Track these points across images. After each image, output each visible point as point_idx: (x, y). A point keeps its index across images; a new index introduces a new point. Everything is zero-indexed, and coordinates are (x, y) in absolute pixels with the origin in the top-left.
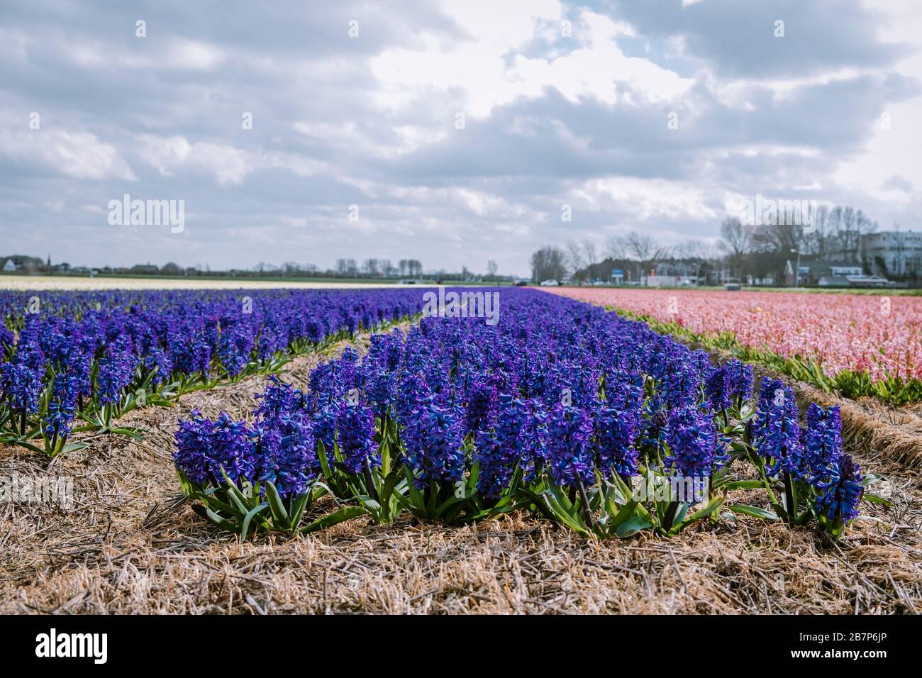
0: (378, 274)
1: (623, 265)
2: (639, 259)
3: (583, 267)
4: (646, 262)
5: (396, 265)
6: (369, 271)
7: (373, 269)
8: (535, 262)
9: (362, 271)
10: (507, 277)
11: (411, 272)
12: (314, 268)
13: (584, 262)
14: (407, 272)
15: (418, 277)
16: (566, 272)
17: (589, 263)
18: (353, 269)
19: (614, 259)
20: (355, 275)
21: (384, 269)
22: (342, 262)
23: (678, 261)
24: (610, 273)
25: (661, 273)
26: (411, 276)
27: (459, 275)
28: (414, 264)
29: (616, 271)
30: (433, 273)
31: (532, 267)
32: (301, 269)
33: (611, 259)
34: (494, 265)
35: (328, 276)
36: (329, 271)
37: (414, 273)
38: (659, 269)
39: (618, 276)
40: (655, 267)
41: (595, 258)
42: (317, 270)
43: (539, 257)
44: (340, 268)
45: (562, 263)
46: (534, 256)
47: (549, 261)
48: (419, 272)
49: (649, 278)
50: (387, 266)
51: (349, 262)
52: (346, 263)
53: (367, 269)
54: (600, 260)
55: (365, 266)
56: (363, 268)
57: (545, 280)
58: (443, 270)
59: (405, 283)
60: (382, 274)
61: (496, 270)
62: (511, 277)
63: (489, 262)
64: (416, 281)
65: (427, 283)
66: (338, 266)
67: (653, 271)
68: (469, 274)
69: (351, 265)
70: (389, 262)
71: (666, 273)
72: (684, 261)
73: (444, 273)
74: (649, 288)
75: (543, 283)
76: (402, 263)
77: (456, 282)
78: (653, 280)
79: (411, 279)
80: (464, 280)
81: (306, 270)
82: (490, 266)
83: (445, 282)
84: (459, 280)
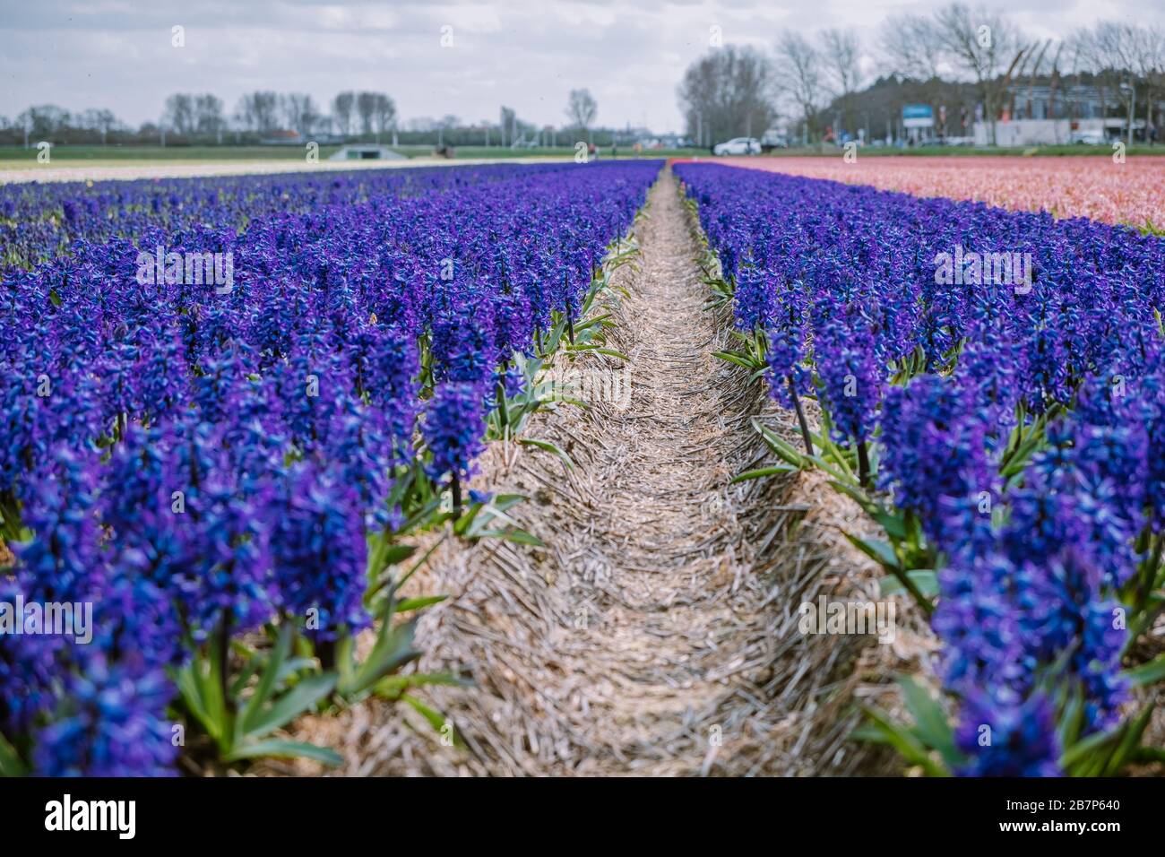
0: (280, 133)
1: (928, 92)
2: (972, 77)
3: (821, 101)
4: (991, 82)
5: (325, 108)
6: (255, 126)
7: (266, 121)
8: (694, 91)
9: (237, 127)
10: (621, 133)
11: (367, 126)
12: (109, 119)
13: (827, 89)
14: (355, 125)
15: (385, 139)
16: (776, 116)
17: (841, 91)
18: (211, 122)
19: (900, 79)
20: (220, 138)
21: (295, 121)
22: (181, 103)
23: (1071, 78)
24: (898, 116)
25: (1028, 113)
26: (367, 138)
27: (497, 129)
28: (372, 104)
29: (912, 110)
30: (423, 127)
31: (688, 106)
32: (73, 124)
33: (893, 78)
34: (588, 102)
35: (147, 142)
36: (148, 128)
37: (375, 127)
38: (1020, 102)
39: (917, 121)
40: (1010, 99)
41: (856, 78)
42: (115, 127)
43: (705, 76)
44: (178, 119)
45: (766, 93)
46: (691, 76)
47: (731, 89)
48: (388, 125)
49: (1000, 124)
50: (302, 111)
51: (200, 102)
52: (194, 106)
53: (249, 120)
54: (868, 82)
55: (243, 113)
56: (238, 118)
57: (725, 141)
58: (452, 119)
59: (352, 155)
60: (290, 134)
61: (591, 114)
62: (629, 132)
63: (574, 94)
64: (384, 150)
65: (410, 156)
66: (173, 114)
67: (1006, 107)
68: (520, 126)
69: (205, 111)
70: (307, 101)
71: (1040, 113)
72: (1086, 78)
73: (454, 126)
74: (1004, 153)
75: (720, 148)
76: (343, 103)
77: (488, 148)
78: (1010, 132)
79: (367, 145)
80: (509, 144)
81: (86, 126)
82: (576, 107)
83: (457, 149)
84: (495, 142)
